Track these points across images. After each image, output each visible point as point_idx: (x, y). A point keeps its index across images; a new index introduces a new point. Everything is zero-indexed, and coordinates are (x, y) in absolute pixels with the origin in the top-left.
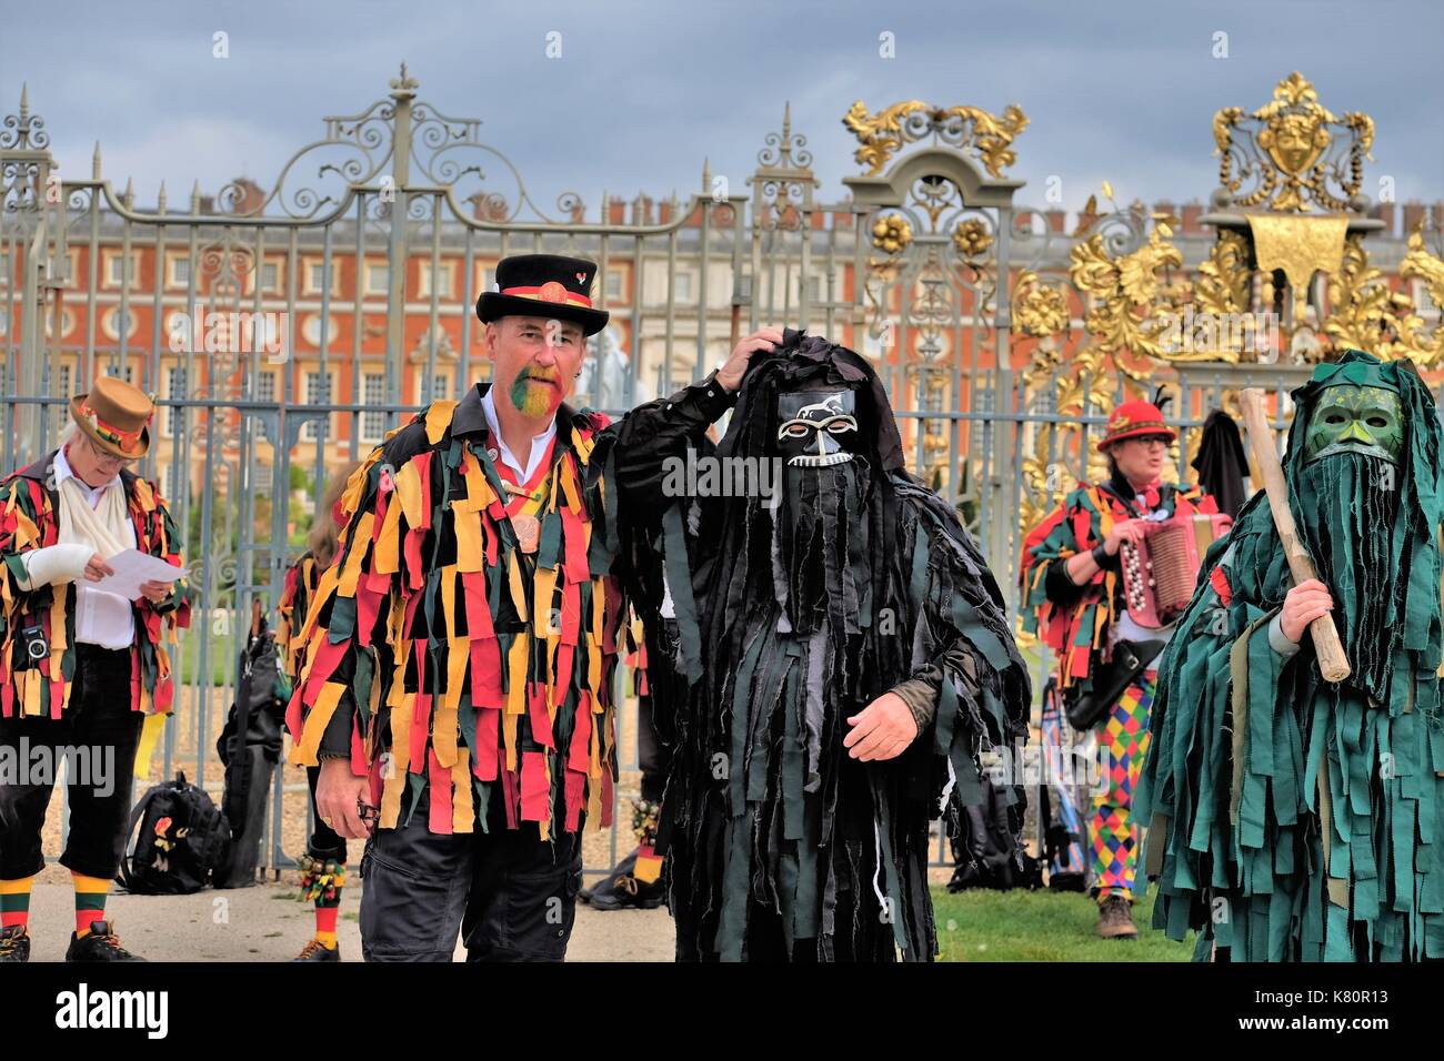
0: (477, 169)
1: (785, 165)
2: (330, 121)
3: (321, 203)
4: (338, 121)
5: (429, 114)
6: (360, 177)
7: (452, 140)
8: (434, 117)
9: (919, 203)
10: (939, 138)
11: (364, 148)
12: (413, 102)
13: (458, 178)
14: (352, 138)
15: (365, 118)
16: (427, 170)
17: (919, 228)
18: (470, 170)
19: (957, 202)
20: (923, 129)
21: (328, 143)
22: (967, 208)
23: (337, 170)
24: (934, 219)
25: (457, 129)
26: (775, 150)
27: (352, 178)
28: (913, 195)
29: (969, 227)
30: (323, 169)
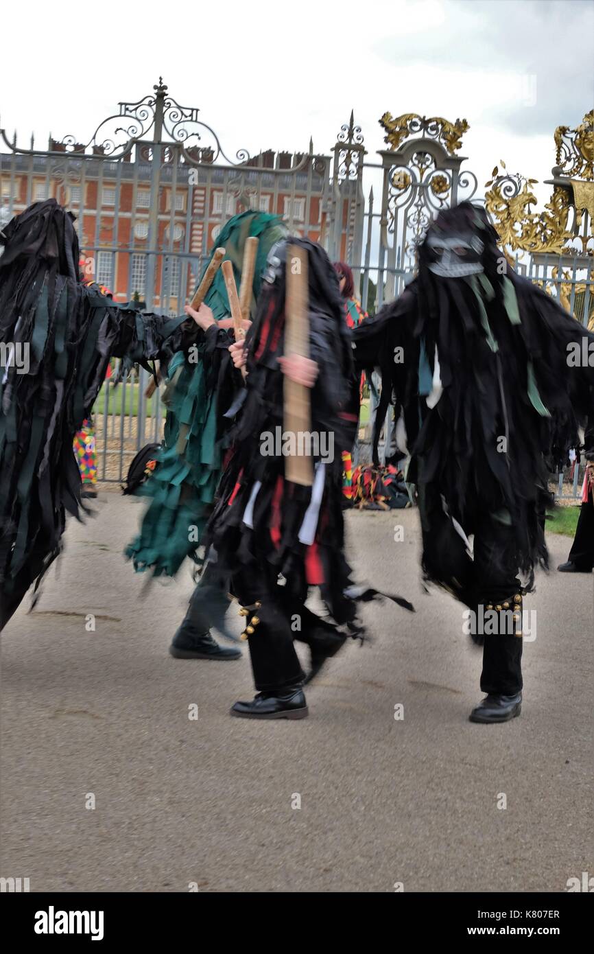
0: (197, 135)
1: (350, 141)
2: (121, 104)
3: (116, 148)
4: (126, 104)
5: (173, 104)
6: (136, 135)
7: (184, 119)
8: (175, 105)
9: (414, 165)
10: (426, 133)
11: (139, 120)
12: (165, 97)
13: (187, 138)
14: (133, 114)
15: (140, 103)
16: (171, 132)
17: (414, 178)
18: (193, 134)
19: (433, 165)
20: (418, 128)
21: (120, 116)
22: (437, 168)
23: (125, 131)
24: (422, 174)
25: (188, 112)
26: (346, 133)
27: (133, 136)
28: (412, 161)
29: (439, 179)
30: (118, 130)
